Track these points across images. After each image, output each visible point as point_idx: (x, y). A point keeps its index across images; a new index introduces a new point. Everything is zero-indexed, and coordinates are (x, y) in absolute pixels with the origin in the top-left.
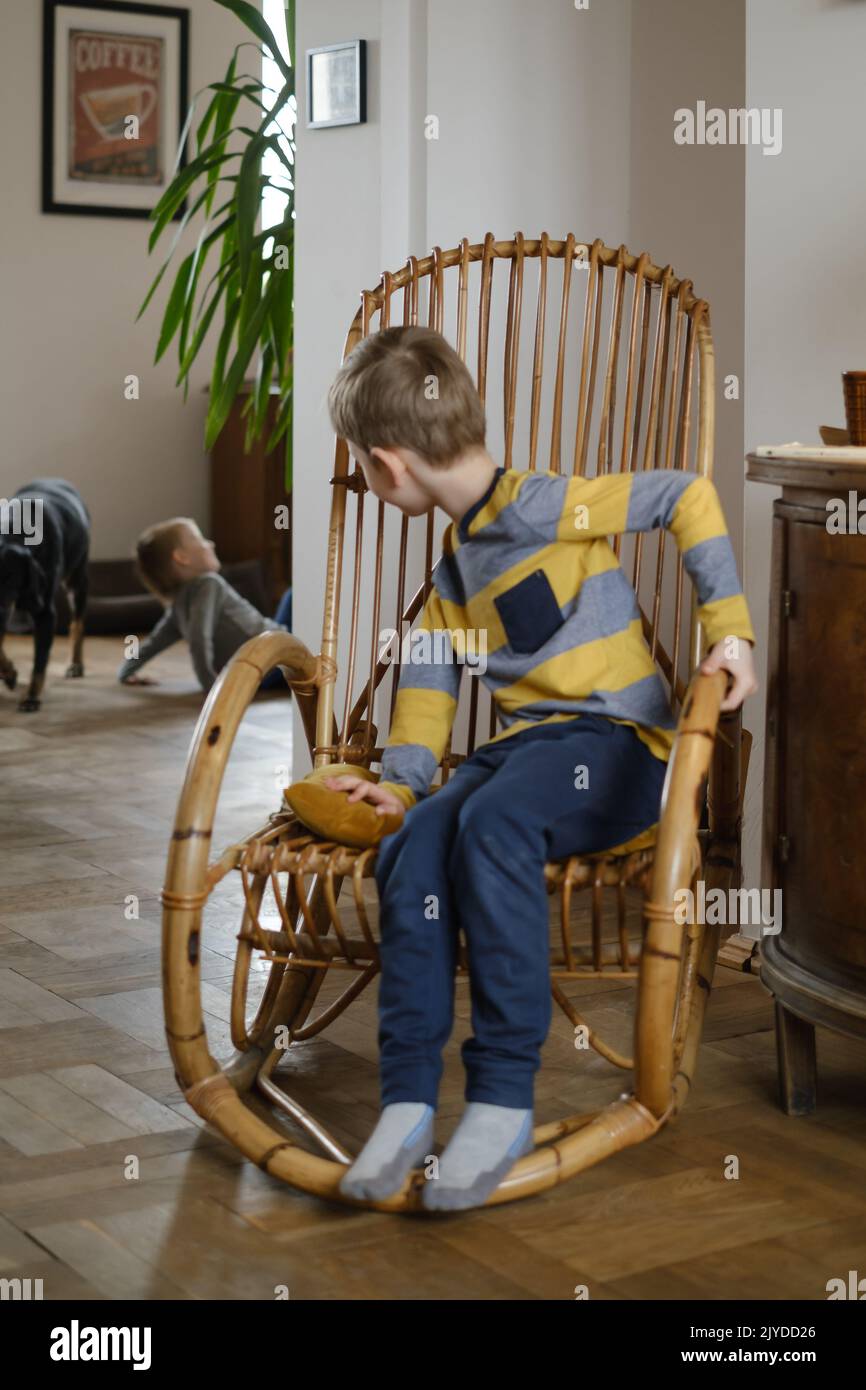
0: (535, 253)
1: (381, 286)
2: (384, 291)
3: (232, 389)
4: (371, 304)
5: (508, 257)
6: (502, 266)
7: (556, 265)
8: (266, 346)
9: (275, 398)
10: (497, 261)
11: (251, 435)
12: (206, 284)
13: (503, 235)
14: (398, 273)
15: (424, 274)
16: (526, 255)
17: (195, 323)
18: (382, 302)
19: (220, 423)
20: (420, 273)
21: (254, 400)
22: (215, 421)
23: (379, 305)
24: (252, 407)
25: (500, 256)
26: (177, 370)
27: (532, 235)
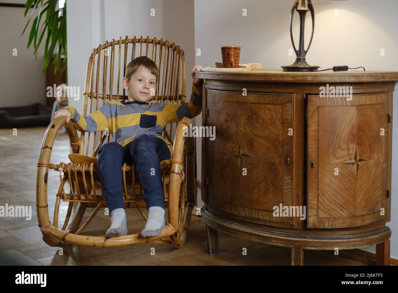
0: (139, 42)
1: (98, 48)
2: (99, 49)
3: (50, 56)
4: (96, 52)
5: (132, 43)
6: (130, 46)
7: (144, 45)
8: (60, 43)
9: (63, 59)
10: (129, 44)
11: (56, 69)
12: (42, 25)
13: (131, 37)
14: (103, 45)
15: (110, 46)
16: (137, 42)
17: (39, 36)
18: (98, 52)
19: (47, 65)
20: (109, 46)
21: (57, 59)
22: (45, 65)
23: (97, 53)
24: (56, 61)
25: (130, 43)
26: (34, 50)
27: (138, 37)
